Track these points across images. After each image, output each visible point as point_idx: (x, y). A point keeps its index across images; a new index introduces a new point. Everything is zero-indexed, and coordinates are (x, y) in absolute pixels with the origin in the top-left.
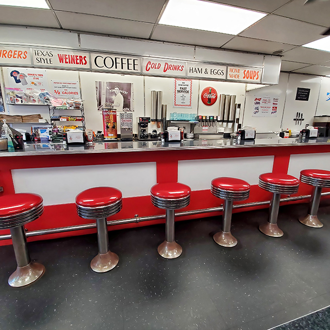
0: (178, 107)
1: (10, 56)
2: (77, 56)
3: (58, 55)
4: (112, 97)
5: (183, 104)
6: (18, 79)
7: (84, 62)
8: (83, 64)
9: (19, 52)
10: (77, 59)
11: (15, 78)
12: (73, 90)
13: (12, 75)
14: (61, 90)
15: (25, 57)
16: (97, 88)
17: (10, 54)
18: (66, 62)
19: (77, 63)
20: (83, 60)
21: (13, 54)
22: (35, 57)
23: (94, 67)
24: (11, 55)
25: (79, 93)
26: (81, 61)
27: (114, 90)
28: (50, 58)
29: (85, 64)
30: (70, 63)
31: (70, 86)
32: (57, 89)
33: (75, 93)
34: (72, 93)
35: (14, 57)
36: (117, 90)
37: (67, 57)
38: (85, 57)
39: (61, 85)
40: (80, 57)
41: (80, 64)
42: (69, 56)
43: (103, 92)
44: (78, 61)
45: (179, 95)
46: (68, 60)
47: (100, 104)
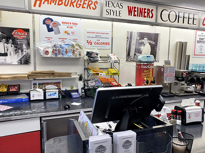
0: (196, 56)
1: (78, 6)
2: (145, 9)
3: (128, 7)
4: (141, 47)
5: (201, 54)
6: (50, 27)
7: (151, 15)
8: (149, 18)
9: (89, 1)
10: (145, 12)
11: (48, 26)
12: (105, 41)
13: (44, 23)
14: (93, 40)
15: (94, 8)
16: (128, 38)
17: (79, 3)
18: (135, 15)
19: (145, 17)
20: (150, 14)
21: (82, 3)
22: (105, 8)
23: (160, 21)
24: (80, 5)
25: (110, 44)
26: (148, 14)
27: (143, 41)
28: (120, 9)
29: (152, 17)
30: (138, 16)
31: (103, 36)
32: (89, 39)
33: (106, 44)
34: (104, 43)
35: (83, 7)
36: (145, 40)
37: (136, 9)
38: (152, 10)
39: (94, 35)
40: (148, 10)
41: (147, 17)
42: (138, 8)
43: (134, 42)
44: (146, 14)
45: (198, 45)
46: (136, 13)
47: (128, 54)
